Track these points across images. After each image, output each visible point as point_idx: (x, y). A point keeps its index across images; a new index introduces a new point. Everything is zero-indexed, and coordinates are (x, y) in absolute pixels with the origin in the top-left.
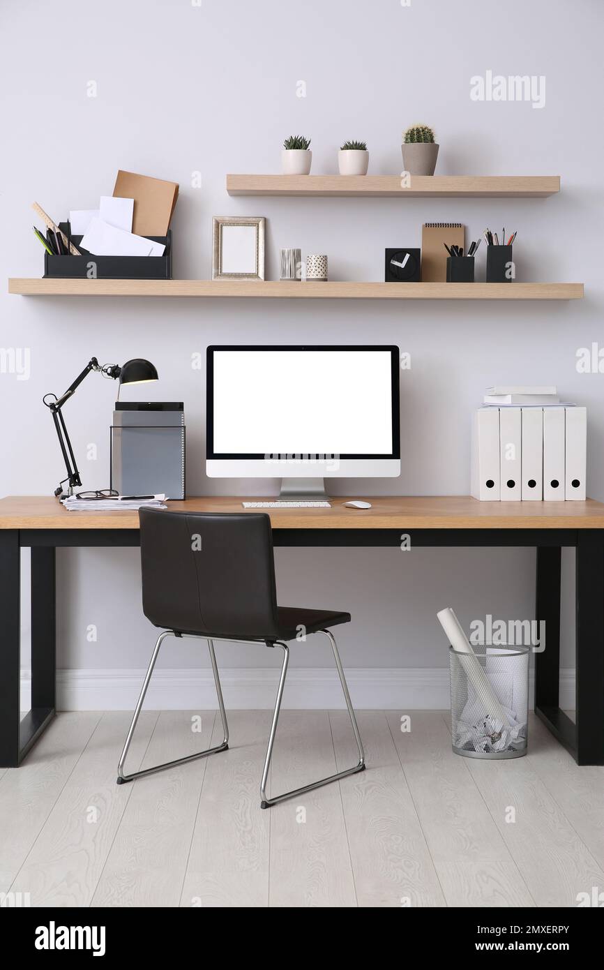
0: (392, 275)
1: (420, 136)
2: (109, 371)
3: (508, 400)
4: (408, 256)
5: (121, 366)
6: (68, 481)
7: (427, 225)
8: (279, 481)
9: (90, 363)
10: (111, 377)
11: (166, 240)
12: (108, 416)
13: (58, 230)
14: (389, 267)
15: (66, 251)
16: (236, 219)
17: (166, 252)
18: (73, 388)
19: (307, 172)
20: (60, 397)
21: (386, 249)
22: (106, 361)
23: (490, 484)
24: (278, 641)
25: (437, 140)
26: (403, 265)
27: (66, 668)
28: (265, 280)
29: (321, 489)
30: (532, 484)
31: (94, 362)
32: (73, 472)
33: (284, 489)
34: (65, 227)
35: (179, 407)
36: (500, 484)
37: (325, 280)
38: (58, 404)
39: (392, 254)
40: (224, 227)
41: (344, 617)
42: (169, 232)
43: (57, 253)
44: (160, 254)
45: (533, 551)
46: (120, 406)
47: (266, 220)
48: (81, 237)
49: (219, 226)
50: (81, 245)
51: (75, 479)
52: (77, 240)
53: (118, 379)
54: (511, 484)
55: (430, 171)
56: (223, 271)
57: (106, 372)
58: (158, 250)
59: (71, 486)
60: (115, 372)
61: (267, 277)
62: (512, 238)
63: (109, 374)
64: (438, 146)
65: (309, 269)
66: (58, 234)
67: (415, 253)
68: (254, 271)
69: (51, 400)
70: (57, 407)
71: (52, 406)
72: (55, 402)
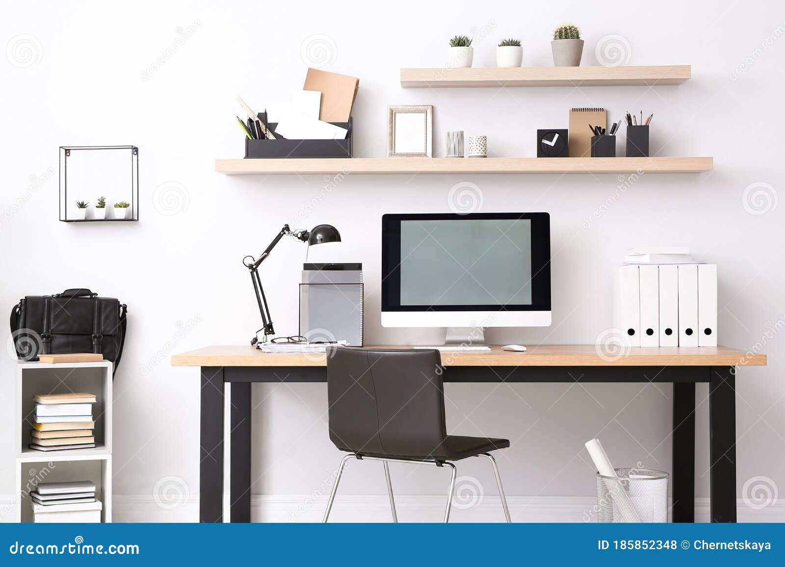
0: (543, 152)
1: (567, 33)
2: (299, 235)
3: (646, 259)
4: (557, 136)
5: (309, 231)
6: (263, 330)
7: (574, 110)
9: (283, 230)
10: (301, 240)
11: (348, 126)
12: (298, 274)
13: (257, 119)
14: (540, 146)
15: (263, 136)
16: (408, 107)
17: (348, 135)
18: (268, 251)
19: (469, 66)
20: (257, 259)
21: (539, 131)
22: (297, 227)
23: (631, 332)
24: (446, 461)
25: (581, 38)
26: (552, 144)
27: (258, 494)
28: (433, 157)
29: (482, 338)
30: (669, 332)
31: (287, 228)
32: (268, 323)
34: (263, 116)
35: (358, 267)
36: (640, 332)
37: (485, 157)
38: (255, 264)
39: (543, 134)
40: (397, 114)
41: (503, 443)
42: (351, 119)
43: (256, 138)
44: (343, 137)
45: (670, 386)
46: (308, 267)
47: (433, 108)
48: (276, 124)
49: (392, 114)
50: (276, 131)
51: (269, 328)
52: (272, 127)
53: (307, 242)
54: (650, 332)
55: (577, 63)
56: (396, 152)
57: (297, 236)
58: (341, 134)
59: (266, 334)
60: (304, 237)
61: (434, 155)
62: (649, 120)
63: (299, 238)
64: (583, 41)
65: (473, 149)
66: (257, 122)
67: (563, 133)
68: (423, 151)
69: (250, 261)
70: (254, 267)
71: (251, 267)
72: (253, 263)
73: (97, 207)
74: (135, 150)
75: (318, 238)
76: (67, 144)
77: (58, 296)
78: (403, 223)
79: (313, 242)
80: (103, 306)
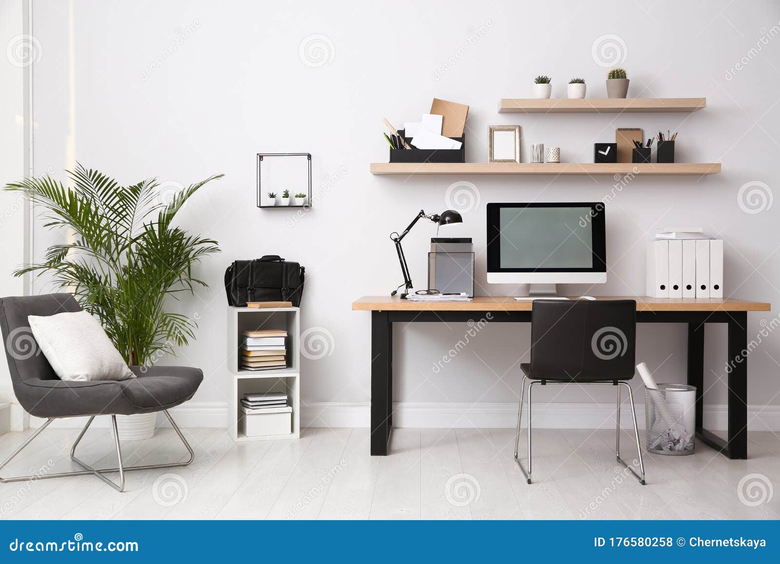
0: (599, 159)
1: (618, 75)
2: (432, 218)
3: (673, 236)
4: (609, 148)
5: (440, 215)
6: (405, 285)
7: (619, 130)
8: (528, 286)
9: (420, 213)
11: (461, 139)
12: (428, 247)
13: (398, 135)
14: (597, 155)
15: (402, 147)
16: (501, 127)
17: (463, 147)
18: (409, 228)
19: (549, 98)
20: (401, 234)
21: (595, 144)
22: (430, 212)
23: (663, 287)
25: (628, 78)
26: (606, 153)
28: (520, 162)
29: (554, 291)
30: (689, 287)
31: (422, 213)
32: (408, 280)
33: (531, 291)
34: (402, 133)
35: (469, 240)
36: (669, 287)
37: (559, 162)
38: (399, 238)
39: (599, 147)
40: (495, 132)
42: (464, 135)
43: (396, 147)
44: (459, 148)
45: (685, 325)
46: (434, 240)
47: (520, 128)
48: (411, 139)
49: (491, 131)
50: (412, 143)
51: (409, 284)
52: (409, 140)
53: (437, 222)
54: (676, 287)
55: (624, 96)
56: (495, 158)
57: (430, 218)
58: (457, 145)
59: (407, 288)
60: (436, 219)
61: (521, 161)
62: (674, 137)
63: (432, 220)
64: (629, 80)
65: (551, 157)
66: (398, 137)
67: (613, 146)
68: (513, 158)
69: (395, 236)
70: (398, 240)
71: (396, 240)
72: (398, 237)
73: (283, 197)
74: (309, 156)
75: (447, 220)
76: (261, 152)
77: (258, 260)
78: (502, 210)
79: (443, 222)
80: (289, 267)
